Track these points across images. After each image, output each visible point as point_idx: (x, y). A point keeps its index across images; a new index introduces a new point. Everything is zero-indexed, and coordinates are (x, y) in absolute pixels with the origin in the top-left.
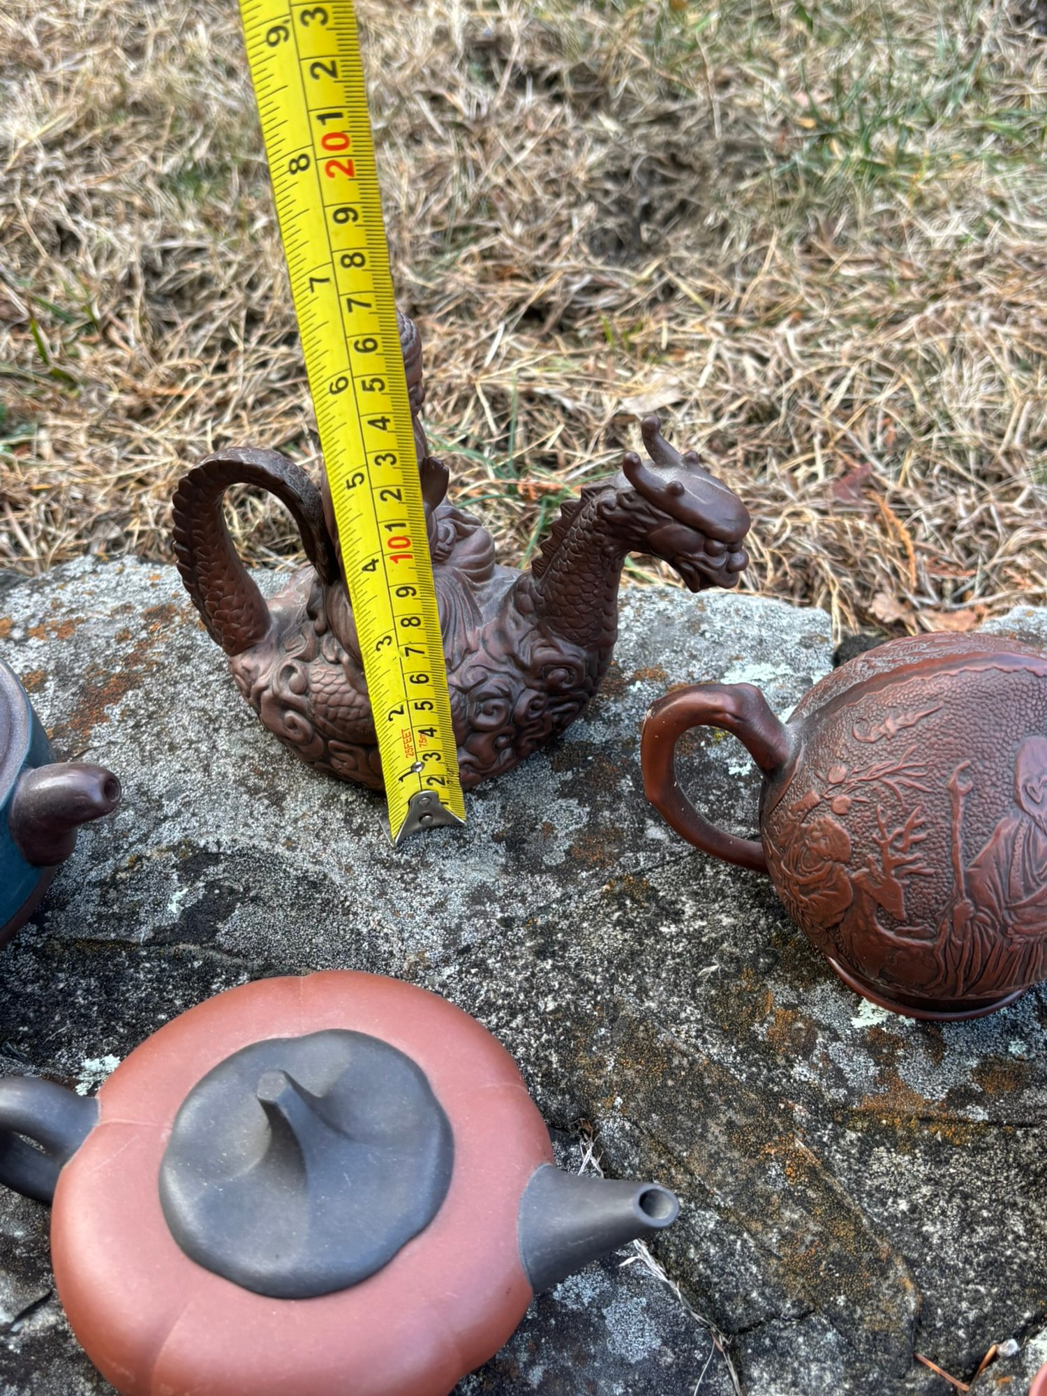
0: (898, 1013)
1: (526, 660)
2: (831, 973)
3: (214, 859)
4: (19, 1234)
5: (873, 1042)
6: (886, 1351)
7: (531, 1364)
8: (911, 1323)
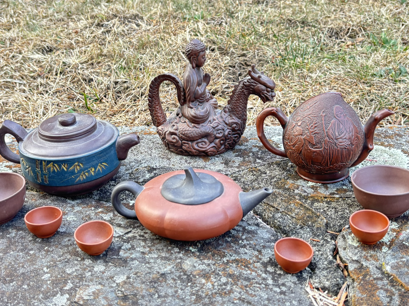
0: (317, 183)
1: (228, 123)
2: (302, 178)
3: (155, 169)
4: (122, 223)
5: (312, 187)
6: (321, 230)
7: (243, 235)
8: (326, 224)
